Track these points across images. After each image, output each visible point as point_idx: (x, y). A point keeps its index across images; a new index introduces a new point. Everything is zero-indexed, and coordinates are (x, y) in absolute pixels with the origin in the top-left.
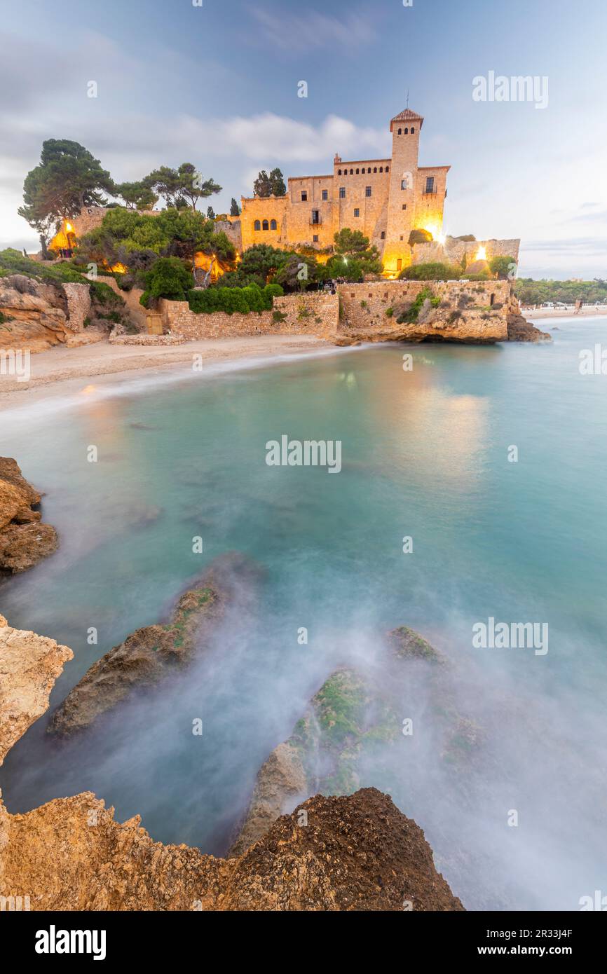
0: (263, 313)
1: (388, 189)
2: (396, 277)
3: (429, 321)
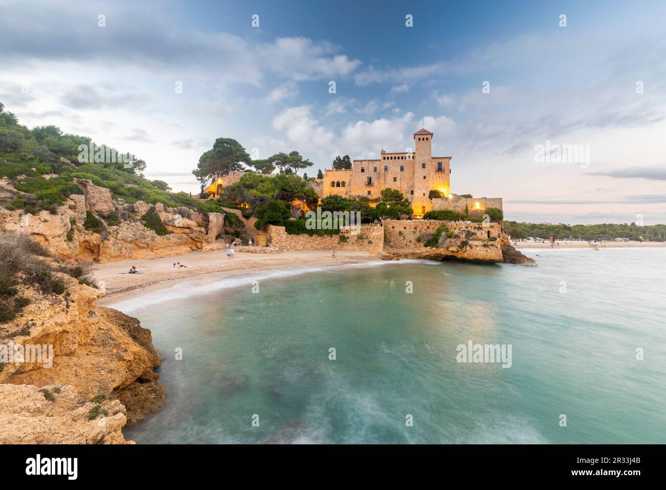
0: (333, 236)
1: (414, 167)
2: (422, 217)
3: (446, 247)
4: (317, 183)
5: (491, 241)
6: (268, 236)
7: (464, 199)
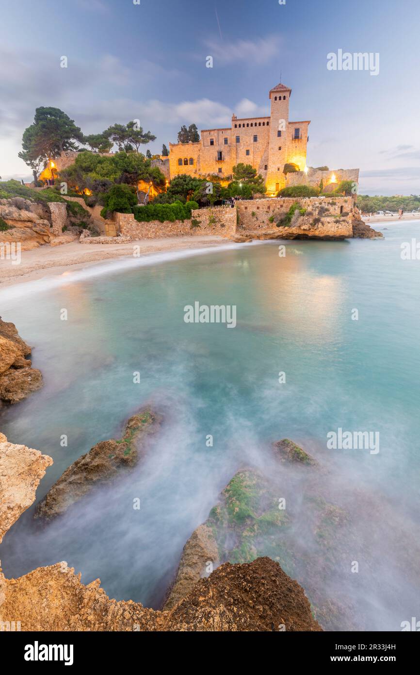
0: (185, 221)
1: (269, 136)
2: (275, 195)
3: (298, 225)
4: (162, 161)
5: (343, 216)
6: (117, 225)
7: (320, 172)
